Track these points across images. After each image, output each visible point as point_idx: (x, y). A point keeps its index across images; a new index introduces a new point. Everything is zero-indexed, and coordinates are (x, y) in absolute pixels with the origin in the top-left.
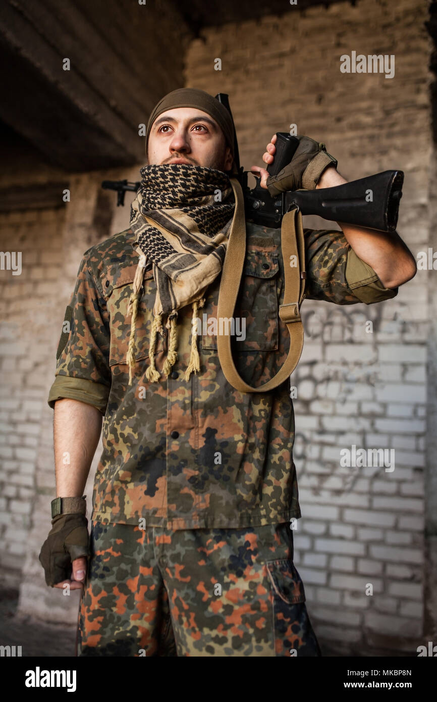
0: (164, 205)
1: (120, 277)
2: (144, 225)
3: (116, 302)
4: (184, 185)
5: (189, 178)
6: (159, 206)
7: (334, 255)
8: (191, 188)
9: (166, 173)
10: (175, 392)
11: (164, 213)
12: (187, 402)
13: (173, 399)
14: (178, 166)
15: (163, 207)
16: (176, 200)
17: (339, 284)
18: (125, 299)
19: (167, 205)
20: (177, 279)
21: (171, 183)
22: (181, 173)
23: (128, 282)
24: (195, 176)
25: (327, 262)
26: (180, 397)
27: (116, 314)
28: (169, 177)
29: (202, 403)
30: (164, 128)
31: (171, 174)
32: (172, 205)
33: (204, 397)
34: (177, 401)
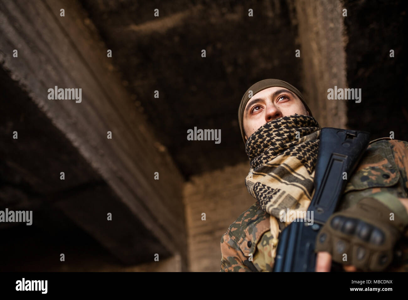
0: (269, 157)
1: (257, 231)
5: (280, 128)
6: (266, 161)
15: (269, 160)
19: (271, 156)
21: (268, 139)
22: (272, 127)
24: (285, 125)
28: (265, 135)
30: (255, 108)
31: (265, 132)
32: (275, 154)
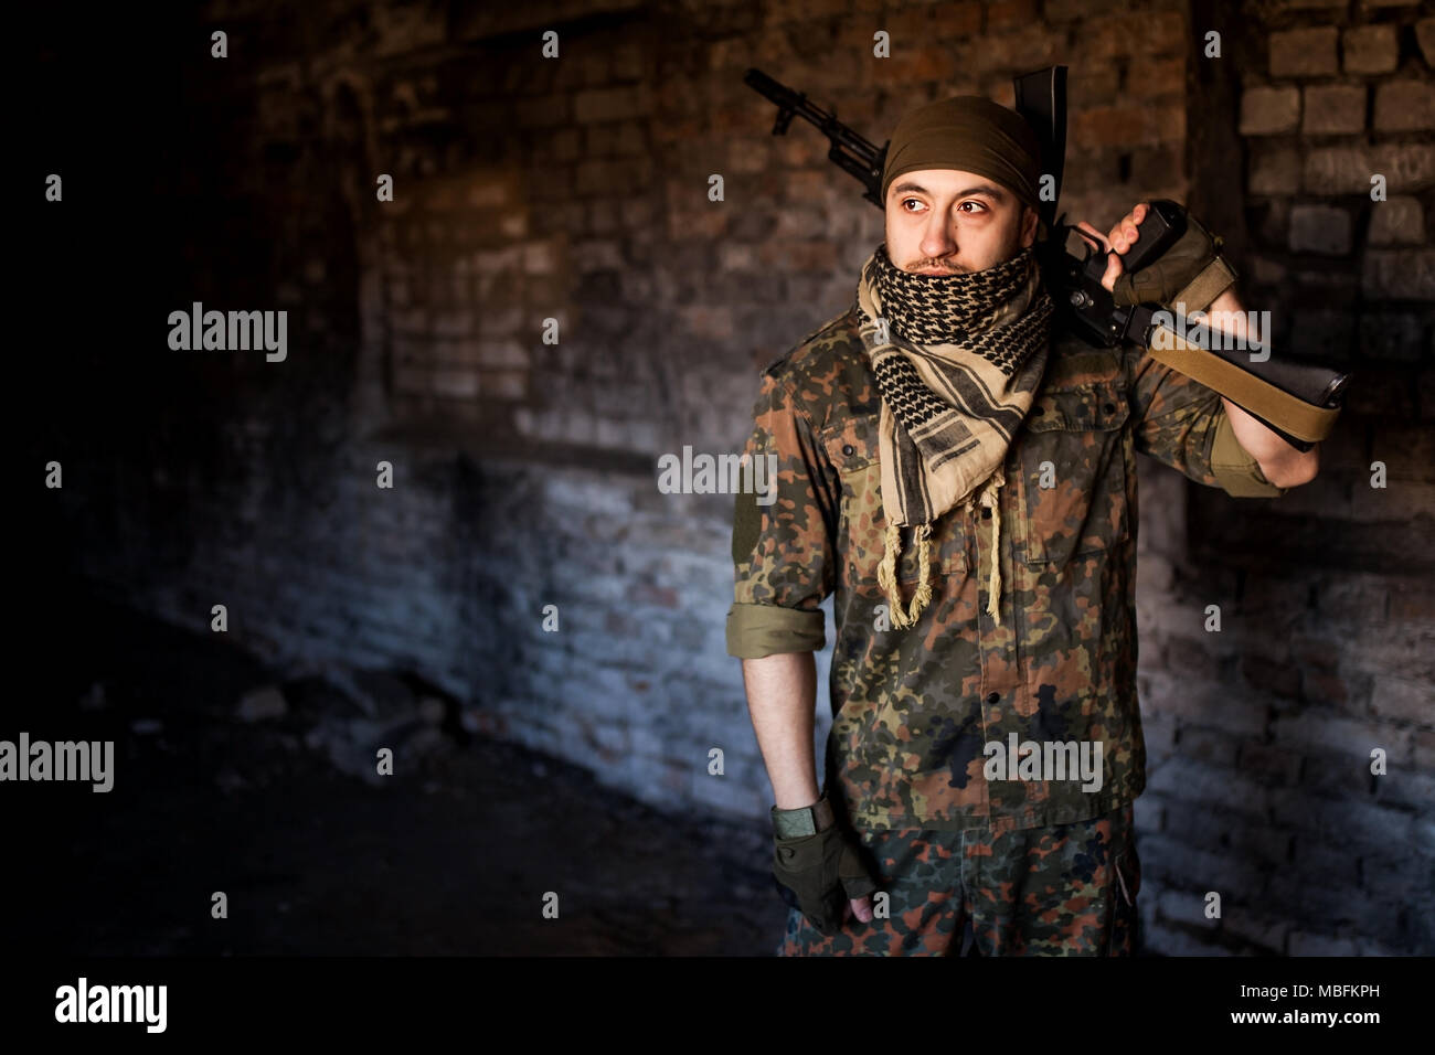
3: (877, 487)
8: (971, 312)
10: (991, 634)
12: (1011, 648)
13: (989, 646)
26: (999, 643)
27: (879, 508)
29: (1031, 647)
30: (911, 201)
33: (1035, 637)
34: (995, 648)
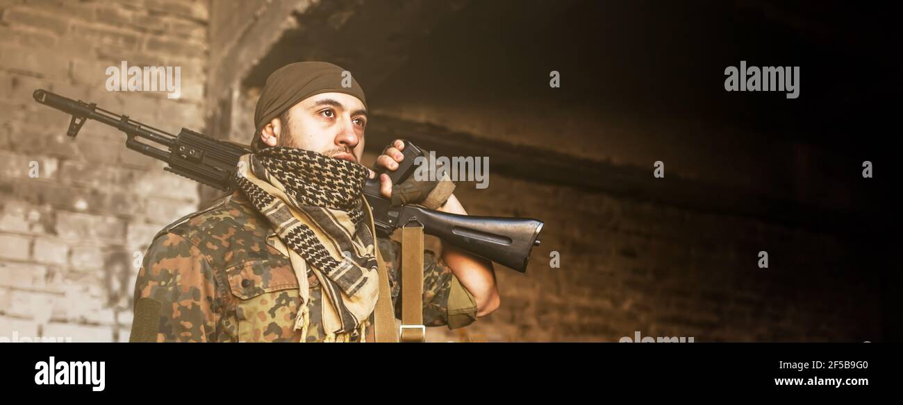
0: (330, 203)
1: (271, 279)
2: (292, 219)
3: (269, 309)
4: (354, 187)
6: (323, 203)
7: (440, 278)
9: (339, 169)
11: (331, 213)
14: (352, 164)
15: (327, 206)
16: (344, 201)
17: (438, 308)
18: (281, 308)
20: (355, 294)
21: (341, 181)
23: (287, 288)
25: (433, 284)
27: (270, 325)
28: (342, 174)
30: (326, 111)
31: (344, 171)
